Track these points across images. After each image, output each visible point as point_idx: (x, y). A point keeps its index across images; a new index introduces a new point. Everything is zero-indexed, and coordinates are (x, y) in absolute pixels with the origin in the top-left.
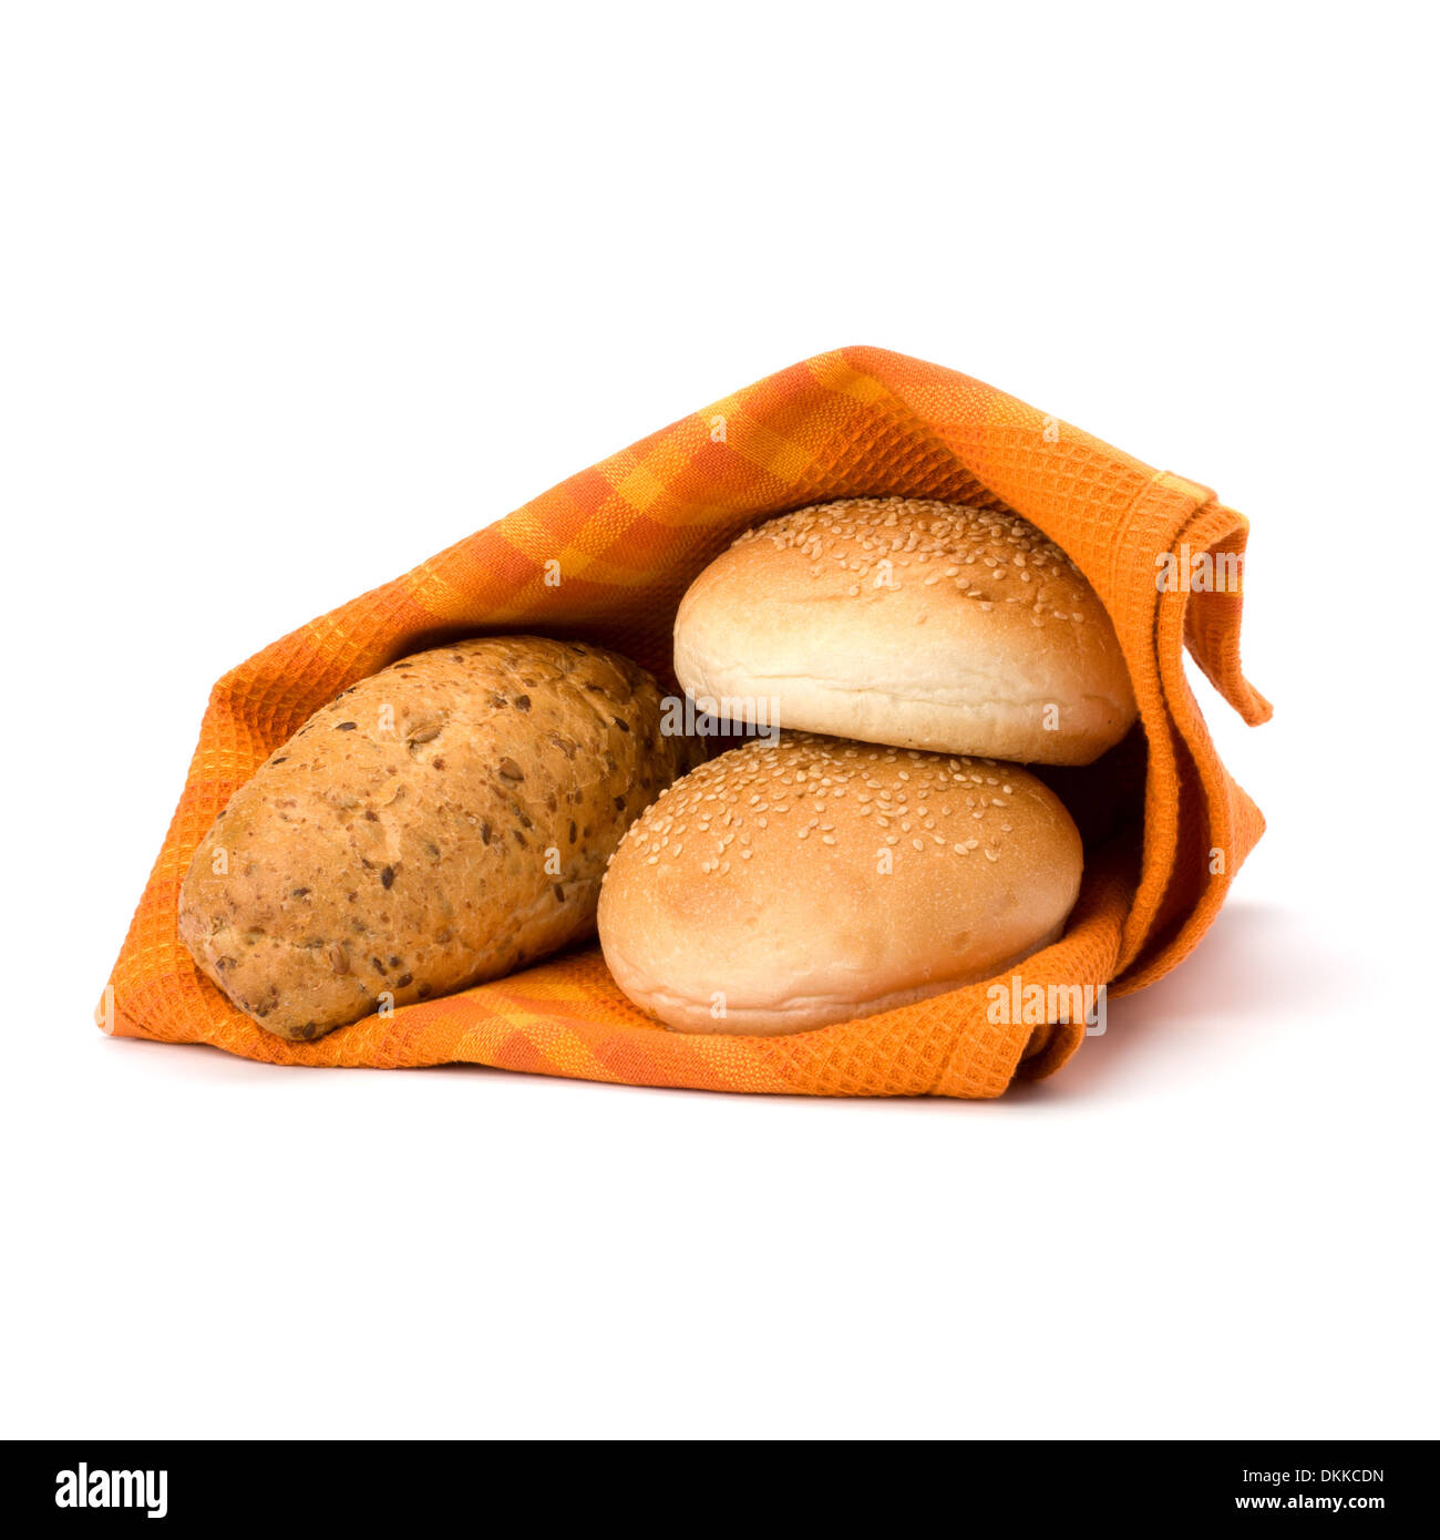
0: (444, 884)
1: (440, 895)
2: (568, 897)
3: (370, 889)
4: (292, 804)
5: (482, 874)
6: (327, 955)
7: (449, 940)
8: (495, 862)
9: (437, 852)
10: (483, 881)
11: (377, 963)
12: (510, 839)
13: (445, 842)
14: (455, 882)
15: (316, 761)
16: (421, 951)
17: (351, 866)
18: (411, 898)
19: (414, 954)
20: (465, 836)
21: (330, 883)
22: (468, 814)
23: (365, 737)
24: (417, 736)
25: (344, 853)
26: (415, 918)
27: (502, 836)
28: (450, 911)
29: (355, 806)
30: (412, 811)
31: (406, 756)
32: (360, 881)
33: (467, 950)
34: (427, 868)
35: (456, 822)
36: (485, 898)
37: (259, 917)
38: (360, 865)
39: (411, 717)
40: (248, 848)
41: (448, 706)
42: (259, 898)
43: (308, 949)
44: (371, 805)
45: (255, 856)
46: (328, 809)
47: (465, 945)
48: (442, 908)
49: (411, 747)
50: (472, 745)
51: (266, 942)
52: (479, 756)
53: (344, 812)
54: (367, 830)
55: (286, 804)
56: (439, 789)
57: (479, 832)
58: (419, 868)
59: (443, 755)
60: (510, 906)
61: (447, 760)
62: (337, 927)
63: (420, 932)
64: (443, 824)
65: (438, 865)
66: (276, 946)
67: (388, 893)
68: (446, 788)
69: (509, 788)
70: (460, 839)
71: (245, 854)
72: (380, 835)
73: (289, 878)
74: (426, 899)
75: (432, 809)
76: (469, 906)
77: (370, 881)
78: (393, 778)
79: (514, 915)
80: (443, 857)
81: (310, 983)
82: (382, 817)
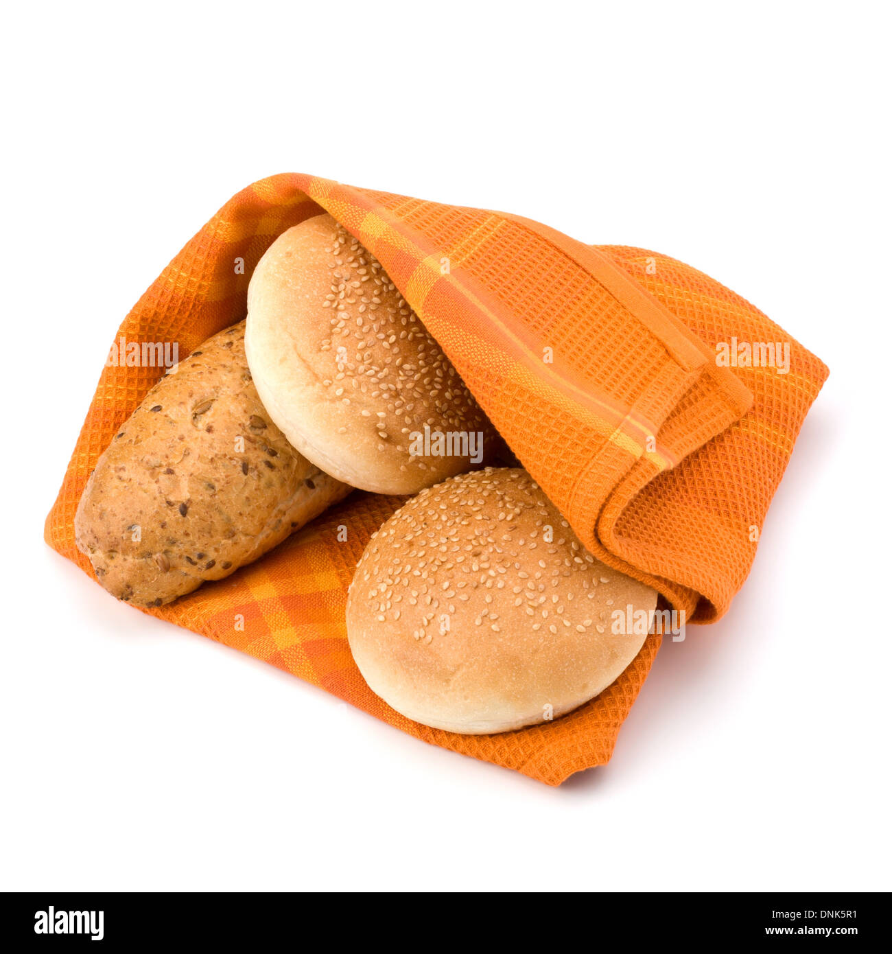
0: (222, 506)
1: (220, 512)
2: (318, 485)
3: (173, 518)
4: (123, 469)
5: (246, 494)
6: (155, 561)
7: (233, 536)
8: (253, 484)
9: (213, 488)
10: (247, 498)
11: (189, 559)
12: (262, 467)
13: (217, 480)
14: (228, 502)
15: (137, 437)
16: (217, 546)
17: (160, 506)
18: (200, 519)
19: (212, 549)
20: (229, 474)
21: (148, 519)
22: (231, 459)
23: (166, 416)
24: (198, 411)
25: (155, 498)
26: (207, 529)
27: (256, 467)
28: (229, 520)
29: (160, 466)
30: (194, 464)
31: (190, 426)
32: (167, 515)
33: (248, 538)
34: (208, 499)
35: (223, 466)
36: (251, 507)
37: (111, 544)
38: (165, 505)
39: (194, 396)
40: (100, 501)
41: (218, 385)
42: (109, 533)
43: (144, 559)
44: (169, 464)
45: (105, 506)
46: (144, 470)
47: (246, 535)
48: (223, 520)
49: (195, 418)
50: (231, 411)
51: (119, 557)
52: (236, 418)
53: (153, 470)
54: (167, 482)
55: (120, 469)
56: (211, 446)
57: (240, 469)
58: (202, 501)
59: (213, 422)
60: (272, 506)
61: (215, 426)
62: (157, 545)
63: (212, 537)
64: (215, 468)
65: (215, 495)
66: (125, 560)
67: (186, 519)
68: (215, 445)
69: (257, 435)
70: (227, 476)
71: (99, 506)
72: (176, 483)
73: (124, 519)
74: (211, 517)
75: (207, 461)
76: (241, 514)
77: (173, 514)
78: (182, 443)
79: (277, 509)
80: (217, 489)
81: (149, 579)
82: (176, 470)
